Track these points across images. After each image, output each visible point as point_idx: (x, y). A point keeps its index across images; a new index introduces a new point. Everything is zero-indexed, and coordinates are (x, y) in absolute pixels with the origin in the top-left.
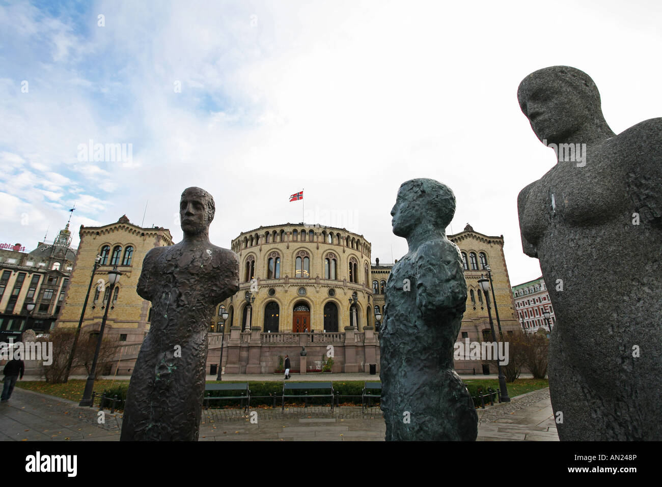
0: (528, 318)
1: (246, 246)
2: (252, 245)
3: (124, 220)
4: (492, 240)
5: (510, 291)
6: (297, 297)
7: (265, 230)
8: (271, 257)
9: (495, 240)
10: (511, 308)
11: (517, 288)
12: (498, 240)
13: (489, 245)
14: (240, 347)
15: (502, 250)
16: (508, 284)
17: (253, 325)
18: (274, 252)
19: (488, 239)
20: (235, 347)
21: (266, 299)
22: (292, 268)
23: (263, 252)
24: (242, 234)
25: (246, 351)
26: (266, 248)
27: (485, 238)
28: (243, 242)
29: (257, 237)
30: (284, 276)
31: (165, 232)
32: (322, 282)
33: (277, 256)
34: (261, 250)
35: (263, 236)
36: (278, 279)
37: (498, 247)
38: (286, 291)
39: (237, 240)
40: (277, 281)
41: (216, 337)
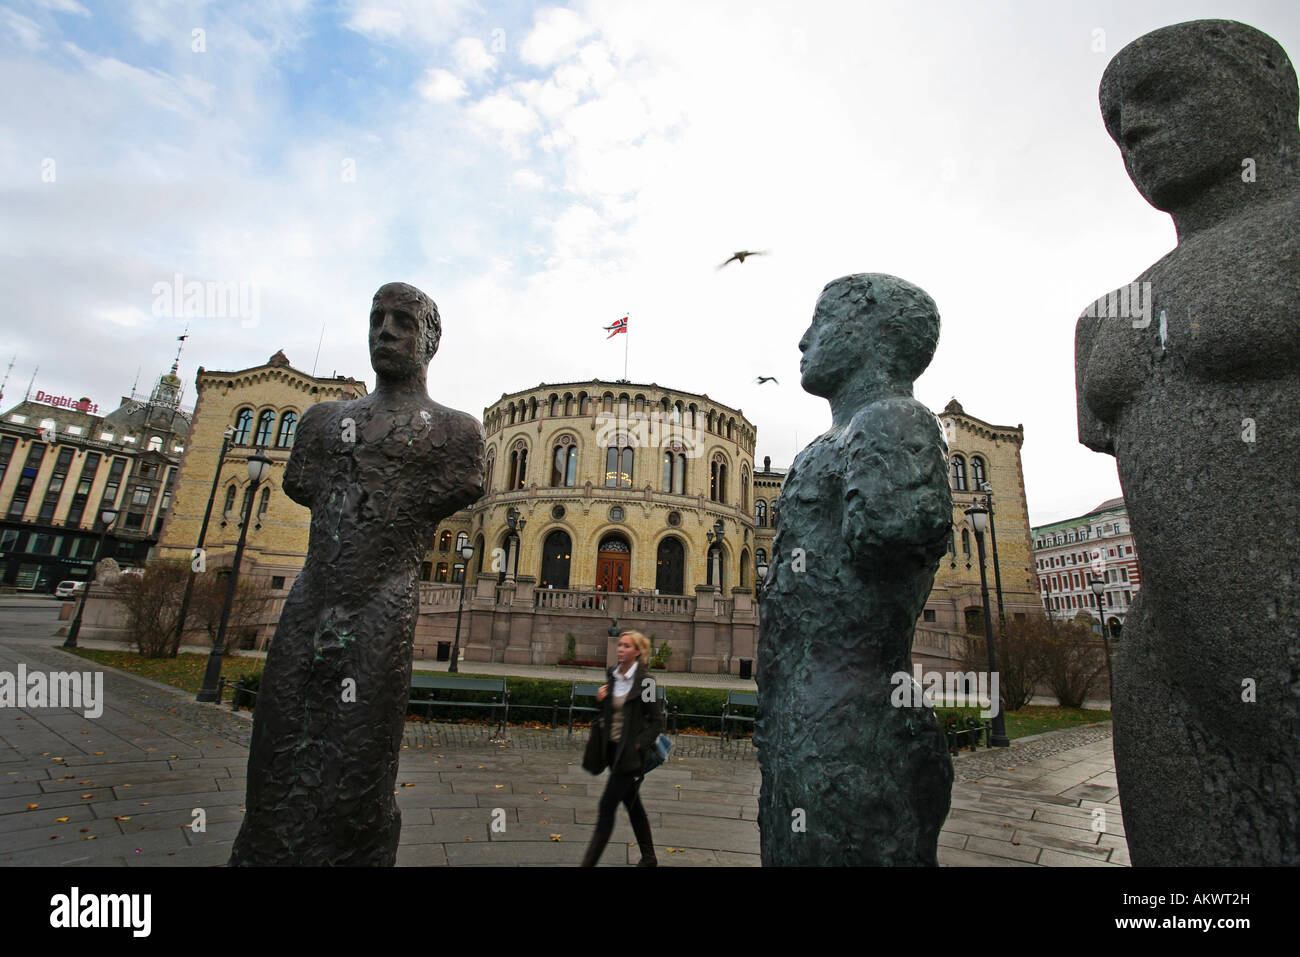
0: (1057, 591)
1: (513, 421)
2: (523, 419)
3: (279, 360)
4: (999, 433)
5: (1028, 536)
6: (608, 525)
7: (550, 392)
8: (560, 443)
9: (1006, 433)
10: (1026, 569)
11: (1042, 532)
12: (1012, 434)
13: (993, 443)
14: (494, 612)
15: (1018, 455)
16: (1024, 522)
17: (521, 571)
18: (566, 436)
19: (992, 432)
20: (485, 612)
21: (546, 524)
22: (599, 469)
23: (544, 435)
24: (505, 396)
25: (506, 621)
26: (551, 426)
27: (985, 429)
28: (506, 412)
29: (535, 404)
30: (583, 483)
31: (358, 388)
32: (656, 497)
33: (571, 443)
34: (540, 431)
35: (546, 403)
36: (571, 487)
37: (1011, 447)
38: (586, 512)
39: (495, 409)
40: (569, 492)
41: (450, 592)
